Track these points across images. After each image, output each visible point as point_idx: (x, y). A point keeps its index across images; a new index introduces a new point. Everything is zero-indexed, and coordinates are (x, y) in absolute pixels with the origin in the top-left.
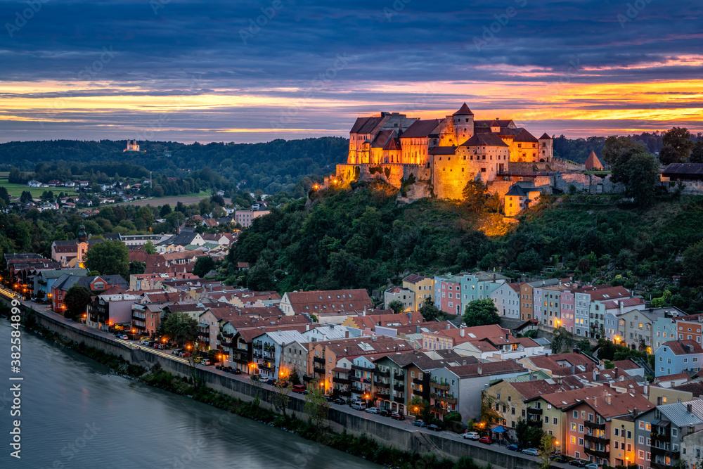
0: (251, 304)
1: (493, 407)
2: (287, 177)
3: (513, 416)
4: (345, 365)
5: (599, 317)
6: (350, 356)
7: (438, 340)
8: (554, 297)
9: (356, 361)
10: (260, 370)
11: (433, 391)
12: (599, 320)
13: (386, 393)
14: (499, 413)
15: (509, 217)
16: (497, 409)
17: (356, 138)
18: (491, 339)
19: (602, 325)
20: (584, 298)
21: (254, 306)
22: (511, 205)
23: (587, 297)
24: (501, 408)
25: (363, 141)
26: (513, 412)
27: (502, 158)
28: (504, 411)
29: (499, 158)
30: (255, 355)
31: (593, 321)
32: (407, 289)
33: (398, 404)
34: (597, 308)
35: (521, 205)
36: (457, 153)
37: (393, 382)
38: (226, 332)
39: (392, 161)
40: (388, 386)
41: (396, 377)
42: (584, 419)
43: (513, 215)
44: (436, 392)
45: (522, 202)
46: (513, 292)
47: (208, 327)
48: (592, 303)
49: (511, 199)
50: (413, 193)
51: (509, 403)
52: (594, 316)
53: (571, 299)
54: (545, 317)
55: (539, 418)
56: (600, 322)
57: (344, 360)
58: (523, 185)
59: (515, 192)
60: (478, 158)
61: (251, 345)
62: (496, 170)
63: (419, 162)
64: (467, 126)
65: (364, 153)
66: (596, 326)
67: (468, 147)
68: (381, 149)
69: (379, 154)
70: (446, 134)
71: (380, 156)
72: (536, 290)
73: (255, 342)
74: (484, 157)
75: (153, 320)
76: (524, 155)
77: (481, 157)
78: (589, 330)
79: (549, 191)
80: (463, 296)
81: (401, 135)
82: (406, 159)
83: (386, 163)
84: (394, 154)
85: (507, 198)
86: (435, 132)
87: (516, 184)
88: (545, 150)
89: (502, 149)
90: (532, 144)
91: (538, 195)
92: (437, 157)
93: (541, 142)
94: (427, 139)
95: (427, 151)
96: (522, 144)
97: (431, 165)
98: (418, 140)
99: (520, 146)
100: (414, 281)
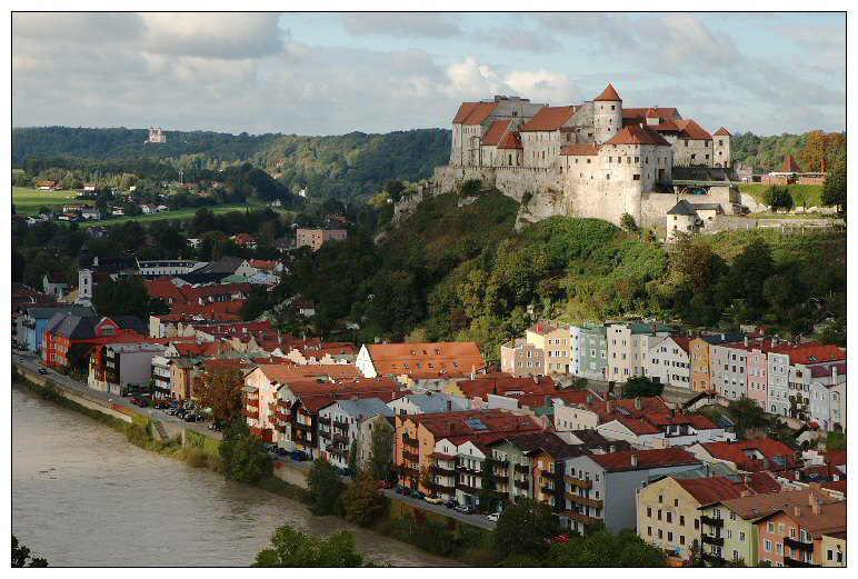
0: (318, 360)
3: (681, 528)
4: (446, 448)
5: (803, 388)
6: (456, 436)
8: (738, 358)
9: (461, 446)
10: (328, 454)
11: (568, 489)
12: (803, 392)
16: (660, 518)
17: (460, 130)
19: (807, 401)
20: (781, 360)
21: (321, 362)
22: (675, 227)
23: (785, 358)
24: (664, 516)
25: (471, 135)
26: (682, 522)
27: (662, 161)
28: (670, 520)
29: (658, 162)
30: (322, 433)
31: (794, 393)
34: (799, 374)
35: (690, 227)
36: (600, 153)
37: (513, 474)
38: (282, 399)
39: (510, 164)
40: (506, 481)
41: (517, 468)
42: (783, 534)
44: (573, 490)
45: (691, 223)
46: (680, 350)
47: (257, 392)
48: (792, 368)
49: (676, 218)
50: (540, 210)
51: (676, 508)
52: (795, 386)
53: (763, 361)
54: (726, 387)
55: (718, 532)
56: (805, 395)
57: (445, 442)
58: (693, 199)
59: (682, 209)
60: (629, 162)
61: (315, 418)
62: (653, 177)
63: (546, 165)
64: (614, 115)
65: (472, 151)
66: (800, 401)
67: (615, 146)
68: (495, 147)
69: (492, 154)
70: (584, 127)
71: (494, 156)
72: (712, 347)
73: (322, 413)
74: (637, 159)
75: (182, 381)
76: (693, 157)
77: (633, 160)
78: (789, 405)
79: (728, 208)
80: (610, 355)
81: (523, 127)
82: (529, 160)
83: (503, 167)
84: (514, 153)
85: (670, 218)
86: (569, 124)
87: (683, 197)
88: (723, 151)
89: (662, 149)
90: (703, 142)
91: (713, 213)
92: (572, 159)
93: (716, 139)
94: (558, 133)
95: (558, 151)
96: (691, 142)
97: (564, 170)
98: (545, 134)
99: (686, 144)
100: (542, 331)
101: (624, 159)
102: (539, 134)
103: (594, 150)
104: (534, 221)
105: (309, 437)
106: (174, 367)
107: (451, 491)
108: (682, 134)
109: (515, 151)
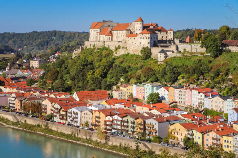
0: (60, 97)
1: (173, 133)
2: (40, 47)
3: (181, 136)
4: (109, 119)
5: (202, 99)
6: (112, 115)
7: (142, 109)
8: (183, 92)
9: (114, 117)
10: (71, 122)
11: (147, 127)
12: (202, 100)
13: (127, 129)
14: (176, 135)
15: (160, 62)
16: (175, 134)
17: (92, 30)
18: (163, 108)
19: (203, 103)
20: (196, 92)
21: (61, 97)
22: (161, 57)
23: (197, 92)
24: (176, 133)
25: (96, 32)
26: (181, 135)
27: (155, 38)
28: (178, 134)
29: (154, 39)
30: (69, 116)
31: (200, 101)
32: (122, 90)
33: (132, 133)
34: (201, 96)
35: (164, 57)
36: (138, 37)
37: (130, 125)
38: (55, 107)
39: (109, 40)
40: (128, 126)
41: (131, 123)
42: (212, 137)
43: (162, 61)
44: (148, 128)
45: (165, 56)
46: (166, 90)
47: (46, 106)
48: (199, 94)
49: (161, 54)
50: (120, 53)
51: (180, 131)
52: (200, 99)
53: (190, 93)
54: (179, 100)
55: (192, 137)
56: (203, 101)
57: (109, 117)
58: (165, 49)
59: (162, 52)
60: (147, 39)
61: (66, 112)
62: (153, 43)
63: (121, 40)
64: (141, 26)
65: (97, 36)
66: (201, 103)
67: (142, 34)
68: (105, 35)
69: (104, 37)
70: (132, 29)
71: (104, 38)
72: (175, 89)
73: (69, 111)
74: (149, 38)
75: (19, 104)
76: (163, 37)
77: (148, 38)
78: (198, 104)
79: (175, 51)
80: (145, 92)
81: (113, 29)
82: (115, 39)
83: (107, 41)
84: (110, 37)
85: (159, 54)
86: (128, 28)
87: (162, 48)
88: (171, 35)
89: (155, 35)
90: (165, 33)
91: (171, 53)
92: (129, 38)
93: (169, 32)
94: (125, 31)
95: (125, 36)
96: (162, 33)
97: (127, 42)
98: (120, 31)
99: (161, 34)
100: (125, 87)
101: (145, 38)
102: (118, 31)
103: (136, 36)
104: (119, 56)
105: (65, 117)
106: (17, 100)
107: (111, 130)
108: (160, 31)
109: (111, 36)
